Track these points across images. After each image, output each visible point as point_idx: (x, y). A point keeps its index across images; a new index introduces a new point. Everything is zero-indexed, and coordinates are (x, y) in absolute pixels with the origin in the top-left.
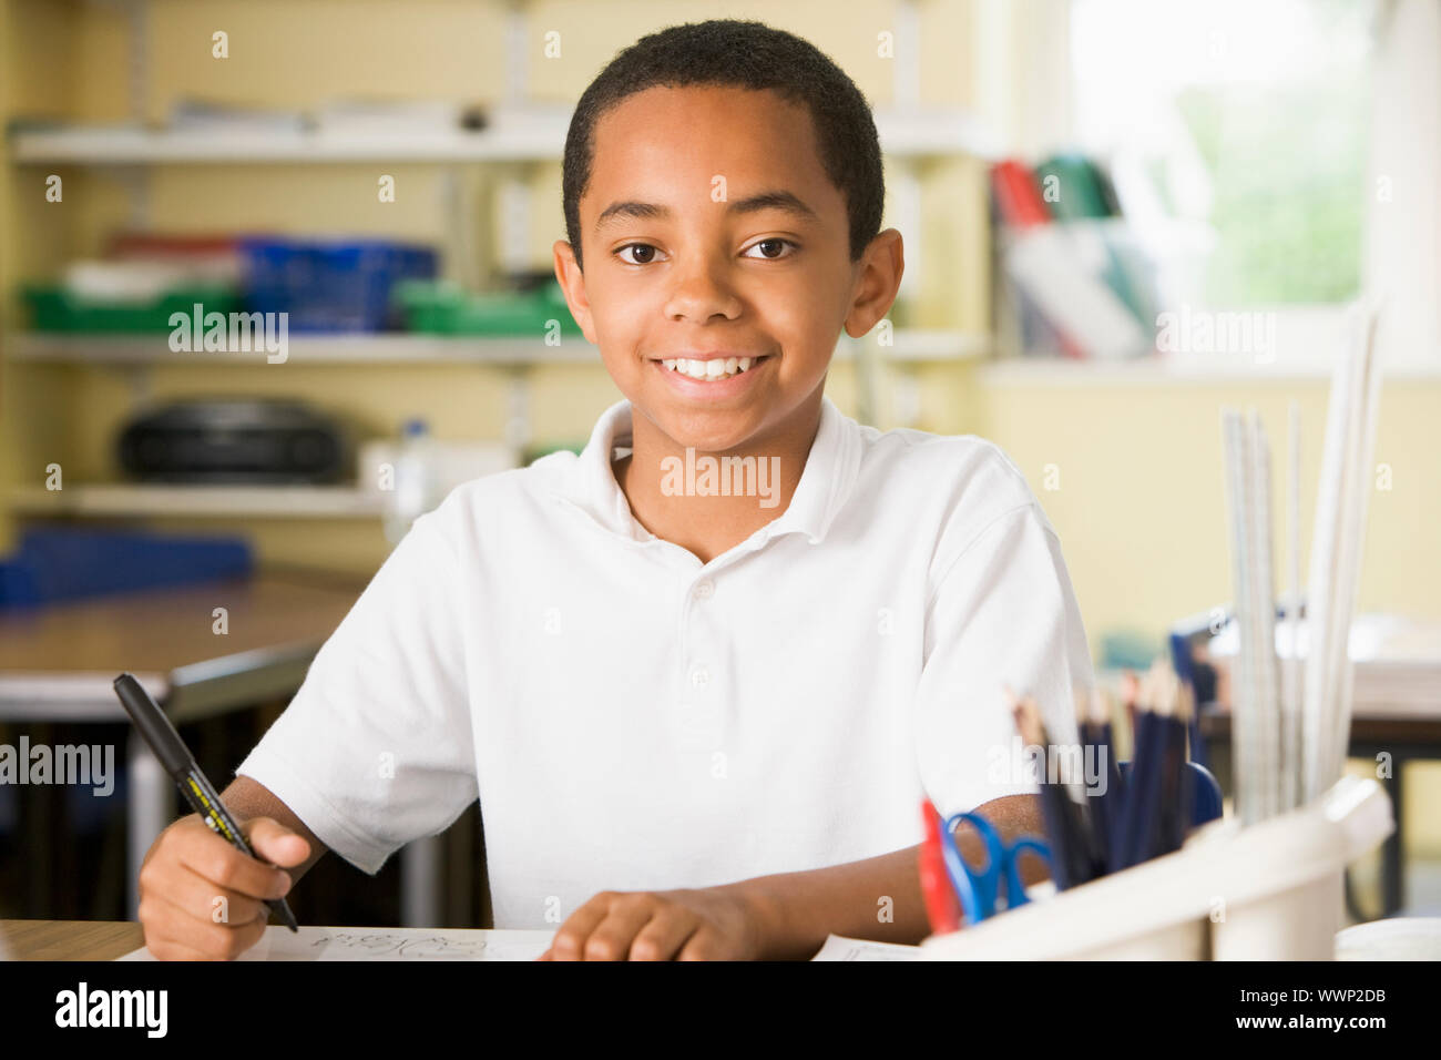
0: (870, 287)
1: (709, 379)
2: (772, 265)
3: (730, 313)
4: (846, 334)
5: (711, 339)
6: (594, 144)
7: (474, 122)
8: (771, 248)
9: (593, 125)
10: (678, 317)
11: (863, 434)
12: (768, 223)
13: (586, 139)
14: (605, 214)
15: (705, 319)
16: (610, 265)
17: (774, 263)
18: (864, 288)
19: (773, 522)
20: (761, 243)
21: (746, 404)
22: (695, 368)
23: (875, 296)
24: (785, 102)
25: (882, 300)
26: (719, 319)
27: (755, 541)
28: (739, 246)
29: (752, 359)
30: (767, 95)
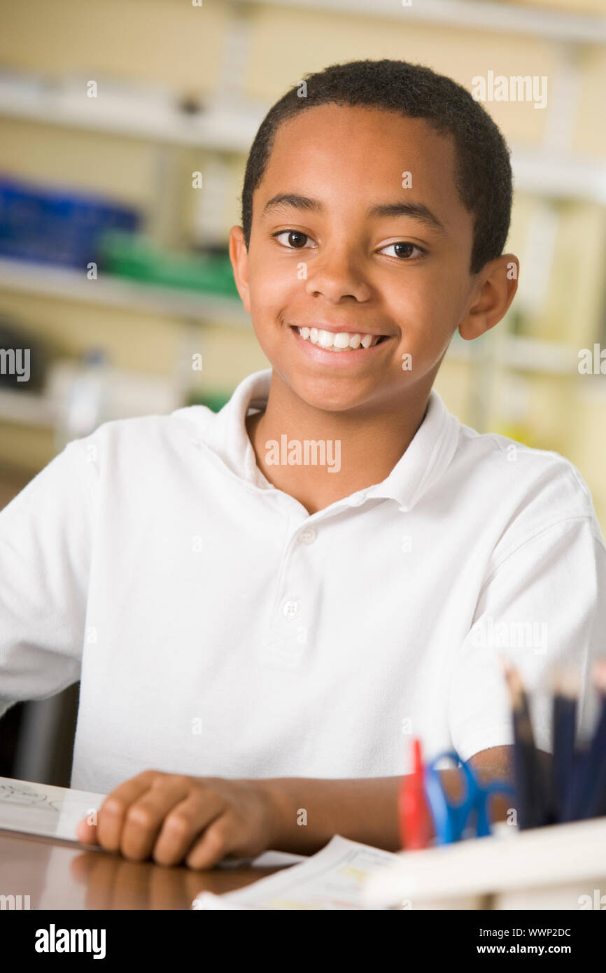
0: (486, 300)
1: (336, 350)
2: (401, 262)
3: (360, 297)
4: (459, 335)
5: (342, 316)
6: (272, 145)
7: (191, 107)
8: (404, 250)
9: (274, 130)
10: (316, 294)
11: (461, 430)
12: (402, 228)
13: (267, 141)
14: (271, 203)
15: (337, 298)
16: (269, 245)
17: (403, 262)
18: (477, 300)
19: (372, 487)
20: (396, 244)
21: (362, 375)
22: (324, 338)
23: (489, 308)
24: (434, 131)
25: (494, 312)
26: (350, 299)
27: (355, 500)
28: (376, 245)
29: (375, 337)
30: (419, 123)
